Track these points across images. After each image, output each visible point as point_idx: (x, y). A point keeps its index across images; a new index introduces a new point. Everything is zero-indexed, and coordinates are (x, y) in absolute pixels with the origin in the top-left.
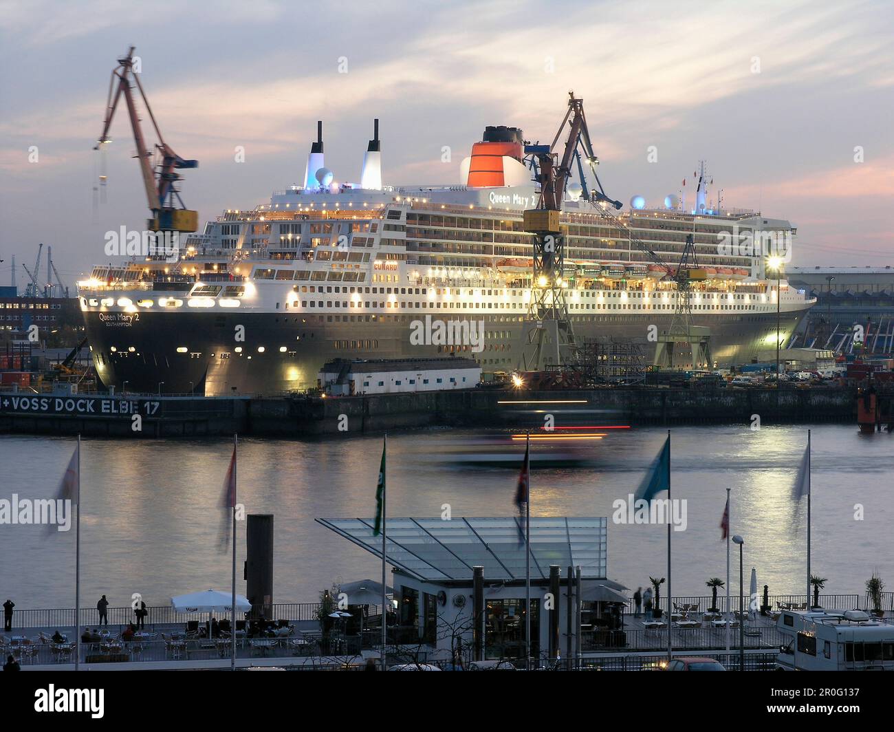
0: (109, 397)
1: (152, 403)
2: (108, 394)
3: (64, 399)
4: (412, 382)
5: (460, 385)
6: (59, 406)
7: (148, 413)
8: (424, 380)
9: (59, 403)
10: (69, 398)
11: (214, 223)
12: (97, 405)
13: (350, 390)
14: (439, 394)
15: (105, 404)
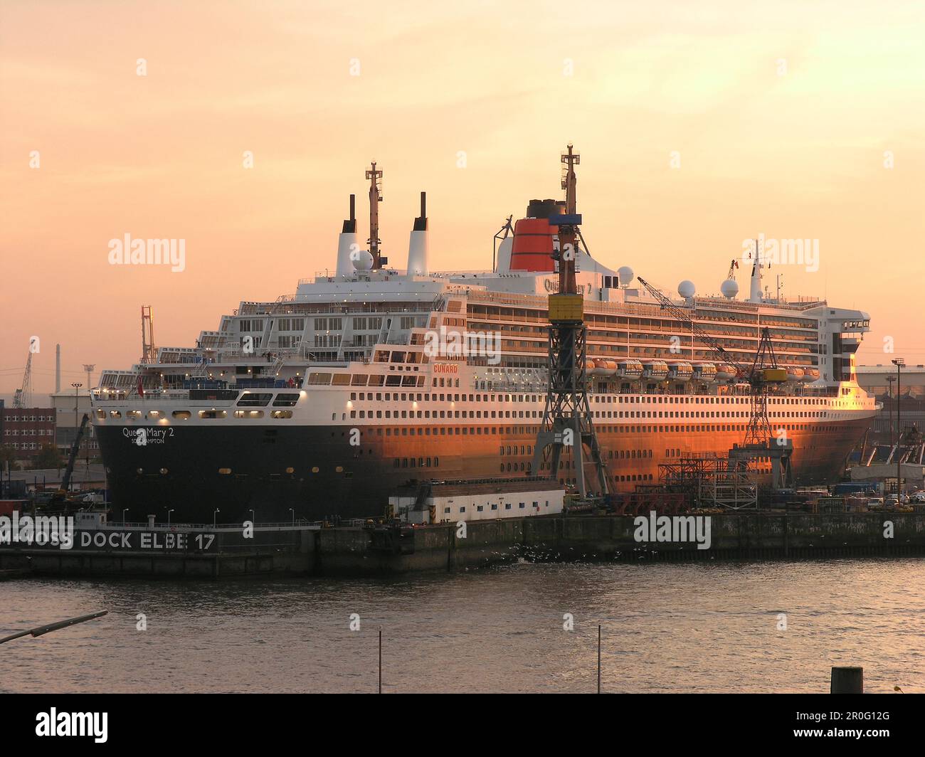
0: (149, 529)
1: (206, 536)
2: (148, 525)
3: (93, 533)
4: (494, 507)
5: (544, 511)
6: (86, 541)
7: (201, 548)
8: (507, 505)
9: (86, 537)
10: (99, 531)
11: (231, 317)
12: (135, 539)
13: (431, 517)
14: (525, 522)
15: (145, 538)
